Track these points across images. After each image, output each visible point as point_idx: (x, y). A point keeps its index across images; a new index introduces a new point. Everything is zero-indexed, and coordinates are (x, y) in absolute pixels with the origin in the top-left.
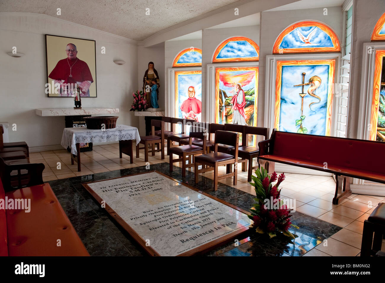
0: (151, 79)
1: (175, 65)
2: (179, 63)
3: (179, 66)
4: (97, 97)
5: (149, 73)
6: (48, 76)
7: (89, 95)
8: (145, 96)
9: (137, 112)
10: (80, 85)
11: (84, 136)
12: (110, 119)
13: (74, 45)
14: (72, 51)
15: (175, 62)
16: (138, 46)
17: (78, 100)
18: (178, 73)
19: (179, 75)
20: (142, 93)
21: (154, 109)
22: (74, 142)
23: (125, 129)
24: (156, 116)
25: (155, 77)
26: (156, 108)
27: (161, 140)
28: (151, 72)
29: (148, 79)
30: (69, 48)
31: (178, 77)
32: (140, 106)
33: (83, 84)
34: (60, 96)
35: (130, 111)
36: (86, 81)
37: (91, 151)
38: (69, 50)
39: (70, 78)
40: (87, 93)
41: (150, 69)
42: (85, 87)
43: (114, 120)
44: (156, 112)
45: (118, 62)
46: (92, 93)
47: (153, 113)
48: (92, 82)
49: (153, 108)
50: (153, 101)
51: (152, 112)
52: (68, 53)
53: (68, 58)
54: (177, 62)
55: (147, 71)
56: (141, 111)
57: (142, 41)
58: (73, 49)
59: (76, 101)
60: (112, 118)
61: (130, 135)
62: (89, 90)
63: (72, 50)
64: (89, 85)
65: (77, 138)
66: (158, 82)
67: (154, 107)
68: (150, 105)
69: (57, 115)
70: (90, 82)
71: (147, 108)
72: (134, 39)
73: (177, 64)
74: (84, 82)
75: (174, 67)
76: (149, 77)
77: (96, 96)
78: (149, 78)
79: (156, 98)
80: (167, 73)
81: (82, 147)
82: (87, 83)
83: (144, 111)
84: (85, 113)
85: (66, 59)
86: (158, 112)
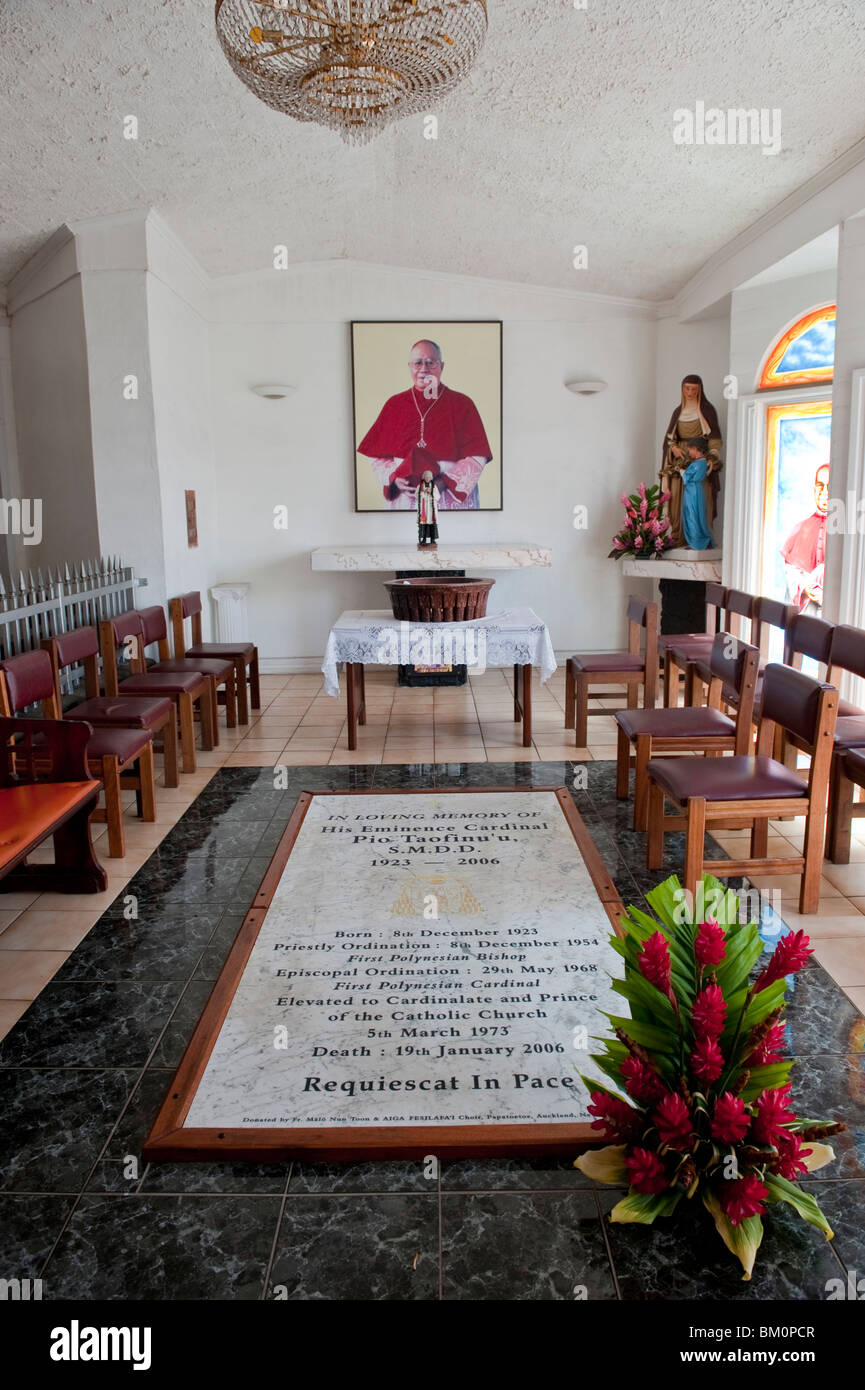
0: (687, 440)
1: (768, 382)
2: (783, 371)
3: (781, 382)
4: (501, 509)
5: (682, 418)
6: (357, 448)
7: (478, 504)
8: (666, 503)
9: (631, 562)
10: (451, 471)
11: (361, 641)
12: (454, 590)
13: (434, 344)
14: (426, 363)
15: (767, 368)
16: (658, 319)
17: (426, 520)
18: (778, 413)
19: (782, 421)
20: (657, 493)
21: (689, 552)
22: (332, 659)
23: (502, 626)
24: (692, 578)
25: (704, 433)
26: (700, 548)
27: (642, 674)
28: (692, 414)
29: (679, 439)
30: (417, 354)
31: (776, 427)
32: (639, 539)
33: (459, 469)
34: (389, 509)
35: (609, 557)
36: (467, 458)
37: (460, 685)
38: (419, 363)
39: (421, 449)
40: (472, 496)
41: (688, 402)
42: (464, 479)
43: (469, 595)
44: (692, 564)
45: (582, 386)
46: (488, 498)
47: (685, 566)
48: (489, 458)
49: (689, 549)
50: (689, 521)
51: (679, 563)
52: (415, 371)
53: (414, 388)
54: (776, 369)
55: (677, 412)
56: (648, 559)
57: (672, 298)
58: (431, 359)
59: (422, 523)
60: (471, 584)
61: (519, 647)
62: (476, 487)
63: (429, 360)
64: (478, 470)
65: (341, 646)
66: (713, 451)
67: (691, 546)
68: (680, 541)
69: (353, 568)
70: (481, 460)
71: (669, 546)
72: (640, 298)
73: (775, 376)
74: (462, 462)
75: (764, 389)
76: (684, 434)
77: (499, 507)
78: (683, 437)
79: (710, 510)
80: (736, 414)
81: (433, 671)
82: (471, 465)
83: (659, 557)
84: (437, 562)
85: (410, 391)
86: (700, 566)
